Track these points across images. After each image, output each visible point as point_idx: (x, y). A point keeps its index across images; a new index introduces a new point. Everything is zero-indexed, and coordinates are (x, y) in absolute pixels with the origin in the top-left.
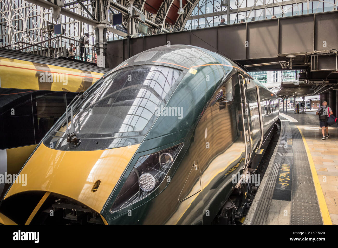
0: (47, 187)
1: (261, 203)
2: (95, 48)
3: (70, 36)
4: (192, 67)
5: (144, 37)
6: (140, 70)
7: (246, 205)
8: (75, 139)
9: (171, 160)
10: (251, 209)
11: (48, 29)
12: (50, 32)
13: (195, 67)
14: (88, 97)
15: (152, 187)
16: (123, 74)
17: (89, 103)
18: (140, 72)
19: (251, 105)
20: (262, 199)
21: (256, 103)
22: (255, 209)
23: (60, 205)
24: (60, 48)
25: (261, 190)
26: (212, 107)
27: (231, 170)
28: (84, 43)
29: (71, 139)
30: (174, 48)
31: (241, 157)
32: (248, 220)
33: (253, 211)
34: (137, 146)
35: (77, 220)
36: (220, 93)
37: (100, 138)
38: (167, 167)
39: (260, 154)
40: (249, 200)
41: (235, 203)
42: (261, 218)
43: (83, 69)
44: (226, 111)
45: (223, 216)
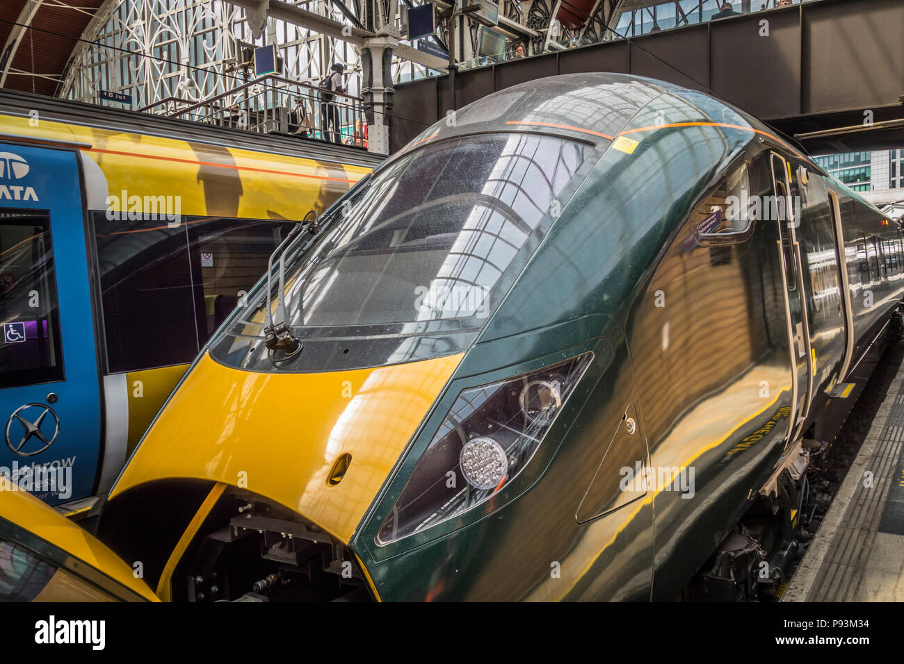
0: (218, 471)
1: (840, 543)
2: (362, 105)
3: (298, 79)
4: (622, 133)
5: (496, 66)
6: (470, 147)
7: (795, 549)
8: (285, 341)
9: (554, 402)
10: (809, 558)
11: (240, 61)
12: (246, 68)
13: (633, 131)
14: (328, 230)
15: (497, 476)
16: (424, 160)
17: (331, 246)
18: (470, 155)
19: (813, 260)
20: (845, 531)
21: (831, 253)
22: (822, 558)
23: (249, 519)
24: (270, 112)
25: (842, 504)
26: (686, 257)
27: (746, 440)
28: (333, 92)
29: (275, 340)
30: (570, 81)
31: (779, 404)
32: (799, 589)
33: (816, 563)
34: (456, 359)
35: (295, 563)
36: (712, 217)
37: (353, 338)
38: (543, 423)
39: (843, 399)
40: (804, 533)
41: (760, 539)
42: (840, 586)
43: (322, 157)
44: (731, 271)
45: (720, 574)
